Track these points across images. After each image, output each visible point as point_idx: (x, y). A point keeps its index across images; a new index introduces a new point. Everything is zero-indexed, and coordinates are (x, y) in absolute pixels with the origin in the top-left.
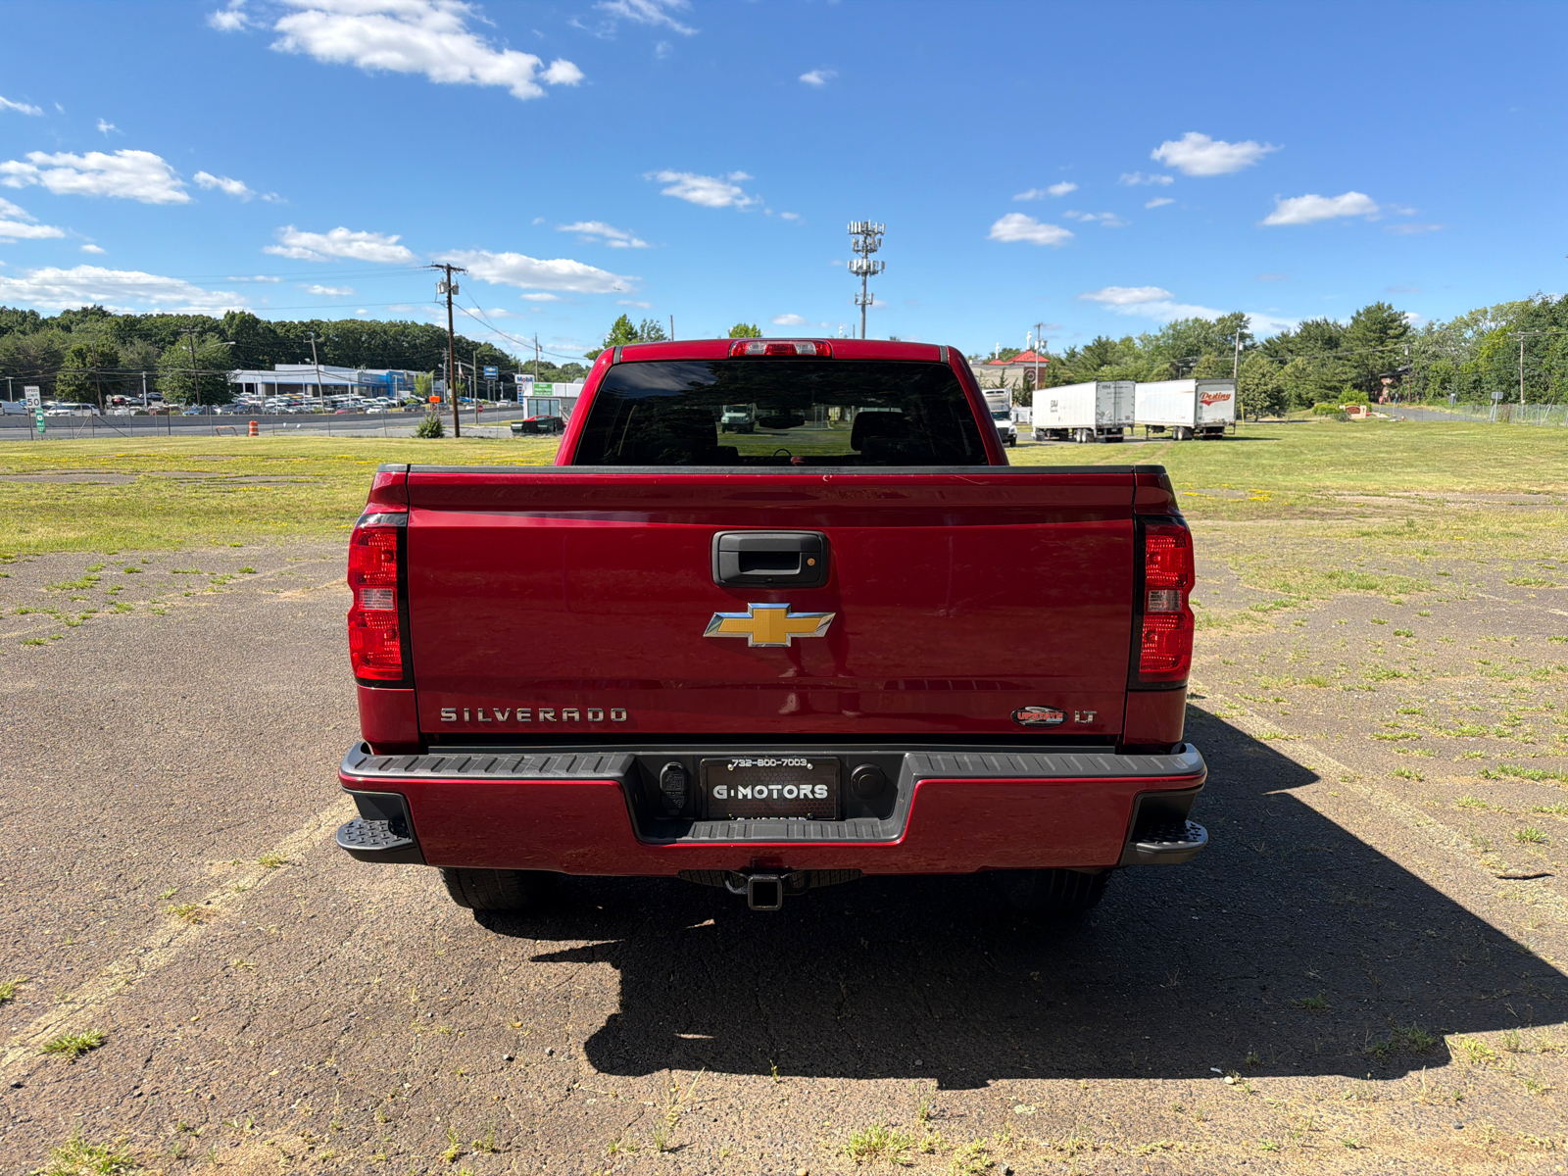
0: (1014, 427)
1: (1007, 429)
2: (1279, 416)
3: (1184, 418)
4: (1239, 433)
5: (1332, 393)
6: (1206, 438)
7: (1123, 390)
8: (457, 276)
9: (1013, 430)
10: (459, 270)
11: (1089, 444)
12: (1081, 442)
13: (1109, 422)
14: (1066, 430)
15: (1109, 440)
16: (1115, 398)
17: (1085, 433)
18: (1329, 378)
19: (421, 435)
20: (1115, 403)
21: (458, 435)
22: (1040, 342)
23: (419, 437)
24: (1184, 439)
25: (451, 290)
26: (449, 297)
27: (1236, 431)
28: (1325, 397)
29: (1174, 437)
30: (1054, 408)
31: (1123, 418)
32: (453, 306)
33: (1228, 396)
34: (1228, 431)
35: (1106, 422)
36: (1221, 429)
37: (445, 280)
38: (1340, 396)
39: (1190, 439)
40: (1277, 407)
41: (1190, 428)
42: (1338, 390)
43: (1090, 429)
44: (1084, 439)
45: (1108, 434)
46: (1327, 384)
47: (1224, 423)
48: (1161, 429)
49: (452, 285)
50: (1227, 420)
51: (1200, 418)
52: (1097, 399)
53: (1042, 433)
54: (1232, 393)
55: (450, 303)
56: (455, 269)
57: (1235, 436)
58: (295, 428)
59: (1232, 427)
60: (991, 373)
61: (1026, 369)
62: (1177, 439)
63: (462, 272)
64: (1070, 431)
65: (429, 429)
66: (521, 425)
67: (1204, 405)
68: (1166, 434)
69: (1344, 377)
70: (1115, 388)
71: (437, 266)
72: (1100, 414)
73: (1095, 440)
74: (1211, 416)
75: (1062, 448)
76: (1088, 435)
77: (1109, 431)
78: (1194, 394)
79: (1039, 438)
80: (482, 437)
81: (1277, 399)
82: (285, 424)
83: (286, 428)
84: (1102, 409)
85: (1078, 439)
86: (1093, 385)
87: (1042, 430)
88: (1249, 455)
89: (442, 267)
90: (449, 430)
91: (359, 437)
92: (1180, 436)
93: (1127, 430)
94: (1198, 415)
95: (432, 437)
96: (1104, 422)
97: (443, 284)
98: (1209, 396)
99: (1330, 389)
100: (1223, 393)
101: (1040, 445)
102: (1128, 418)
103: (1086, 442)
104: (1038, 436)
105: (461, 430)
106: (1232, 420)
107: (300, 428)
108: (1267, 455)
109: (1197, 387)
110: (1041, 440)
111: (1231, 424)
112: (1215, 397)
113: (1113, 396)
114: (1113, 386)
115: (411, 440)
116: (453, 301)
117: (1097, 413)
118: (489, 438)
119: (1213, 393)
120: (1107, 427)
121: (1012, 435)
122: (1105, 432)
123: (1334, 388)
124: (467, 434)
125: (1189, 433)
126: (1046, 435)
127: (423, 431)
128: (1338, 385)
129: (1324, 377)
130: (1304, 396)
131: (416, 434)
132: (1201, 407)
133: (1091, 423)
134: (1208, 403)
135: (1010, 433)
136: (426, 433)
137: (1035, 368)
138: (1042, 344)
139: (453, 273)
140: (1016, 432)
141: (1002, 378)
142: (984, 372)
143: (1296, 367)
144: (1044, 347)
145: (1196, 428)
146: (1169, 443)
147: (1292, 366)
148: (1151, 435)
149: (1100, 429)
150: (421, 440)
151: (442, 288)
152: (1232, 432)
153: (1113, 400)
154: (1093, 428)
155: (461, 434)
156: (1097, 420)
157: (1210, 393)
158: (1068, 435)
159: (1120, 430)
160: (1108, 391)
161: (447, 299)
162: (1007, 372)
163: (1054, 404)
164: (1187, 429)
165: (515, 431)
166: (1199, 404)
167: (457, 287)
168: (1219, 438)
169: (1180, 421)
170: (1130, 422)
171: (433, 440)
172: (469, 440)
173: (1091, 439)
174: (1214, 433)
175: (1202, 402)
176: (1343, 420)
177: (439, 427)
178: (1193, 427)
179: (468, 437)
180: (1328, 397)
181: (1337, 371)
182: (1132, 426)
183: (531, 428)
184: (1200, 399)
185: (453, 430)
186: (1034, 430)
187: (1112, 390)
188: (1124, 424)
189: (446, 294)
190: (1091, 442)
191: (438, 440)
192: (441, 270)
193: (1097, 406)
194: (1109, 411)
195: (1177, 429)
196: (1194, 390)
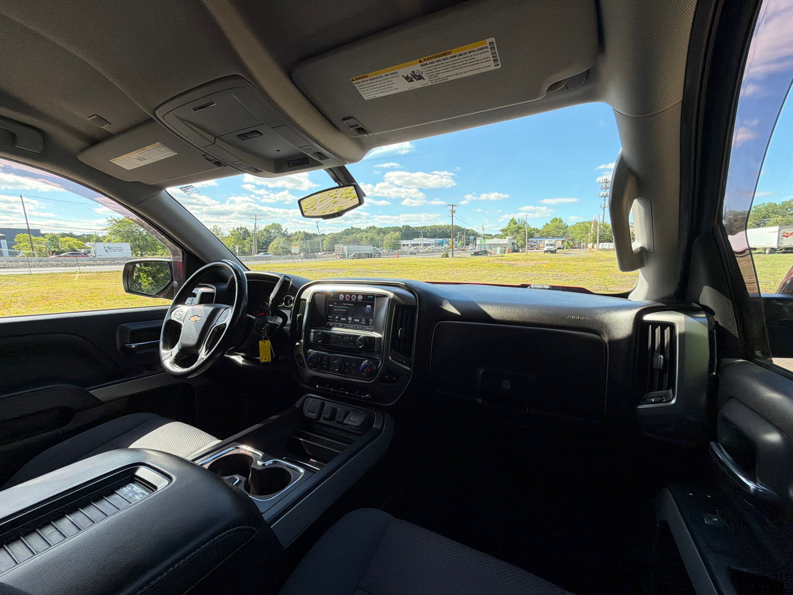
3: (770, 244)
6: (783, 253)
19: (442, 257)
21: (453, 257)
24: (770, 253)
25: (453, 212)
26: (452, 214)
29: (763, 252)
39: (775, 253)
41: (774, 248)
48: (755, 249)
49: (454, 210)
51: (781, 244)
55: (452, 216)
56: (455, 205)
62: (765, 253)
63: (457, 206)
65: (444, 255)
66: (474, 253)
67: (785, 238)
68: (758, 251)
71: (449, 205)
74: (789, 242)
78: (777, 233)
80: (460, 257)
89: (451, 205)
90: (450, 255)
92: (767, 252)
95: (445, 257)
97: (451, 210)
98: (787, 233)
109: (779, 230)
115: (439, 258)
118: (462, 257)
119: (790, 232)
124: (455, 256)
125: (773, 250)
132: (782, 239)
134: (787, 237)
139: (454, 207)
145: (778, 248)
146: (761, 255)
151: (450, 212)
165: (472, 255)
166: (781, 237)
169: (767, 245)
172: (456, 258)
175: (783, 236)
177: (447, 254)
178: (776, 248)
183: (476, 254)
184: (781, 235)
191: (447, 258)
195: (765, 249)
196: (778, 230)
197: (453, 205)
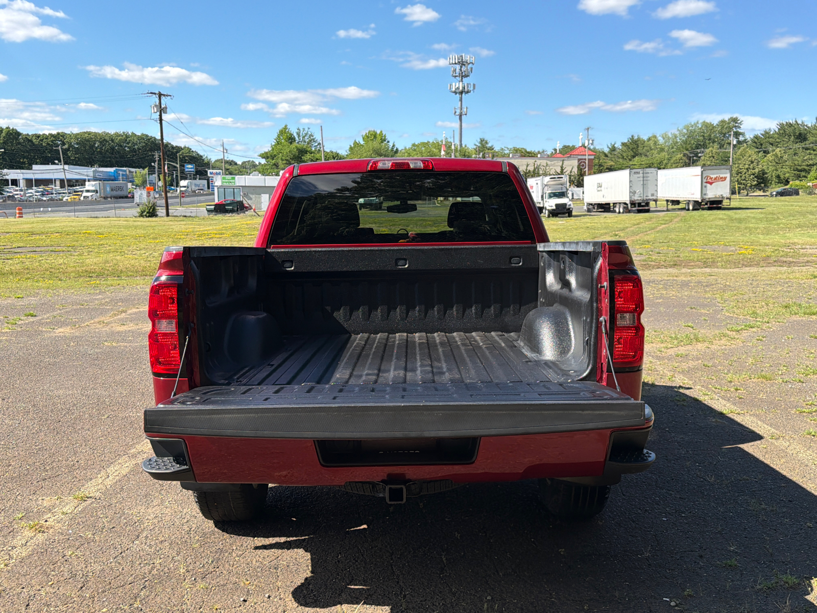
0: (570, 203)
1: (565, 204)
2: (764, 192)
3: (693, 194)
4: (734, 204)
5: (803, 174)
6: (710, 209)
7: (649, 175)
8: (166, 100)
9: (570, 205)
10: (167, 96)
11: (625, 214)
12: (619, 212)
13: (639, 198)
14: (609, 204)
15: (639, 211)
16: (643, 180)
17: (622, 206)
18: (800, 163)
19: (141, 215)
20: (643, 185)
21: (168, 215)
22: (589, 140)
23: (139, 217)
24: (693, 210)
25: (162, 110)
26: (161, 116)
27: (732, 203)
28: (798, 177)
29: (687, 208)
30: (599, 189)
31: (650, 195)
32: (163, 121)
33: (725, 178)
34: (725, 203)
35: (637, 198)
36: (720, 202)
37: (157, 104)
38: (809, 176)
39: (698, 210)
40: (763, 185)
41: (698, 201)
42: (808, 172)
43: (625, 204)
44: (621, 211)
45: (639, 207)
46: (799, 168)
47: (723, 197)
48: (678, 202)
49: (163, 106)
50: (724, 196)
51: (705, 194)
52: (630, 181)
53: (591, 207)
54: (728, 176)
55: (161, 120)
56: (164, 95)
57: (731, 206)
58: (48, 211)
59: (728, 201)
60: (554, 164)
61: (579, 160)
62: (688, 210)
63: (169, 97)
64: (612, 205)
65: (147, 211)
66: (213, 207)
67: (708, 185)
68: (681, 206)
69: (811, 162)
70: (643, 173)
71: (151, 93)
72: (632, 193)
73: (629, 212)
74: (713, 192)
75: (605, 217)
76: (624, 208)
77: (640, 205)
78: (700, 177)
79: (589, 210)
80: (185, 216)
81: (763, 178)
82: (42, 209)
83: (43, 211)
84: (634, 188)
85: (617, 211)
86: (627, 172)
87: (591, 204)
88: (740, 221)
89: (155, 94)
90: (161, 211)
91: (96, 217)
92: (691, 208)
93: (652, 204)
94: (703, 193)
95: (149, 216)
96: (636, 198)
97: (156, 106)
98: (711, 178)
99: (801, 171)
100: (721, 176)
101: (590, 215)
102: (653, 195)
103: (623, 213)
104: (588, 209)
105: (170, 211)
106: (729, 196)
107: (51, 211)
108: (753, 221)
109: (702, 172)
110: (590, 212)
111: (727, 198)
112: (715, 179)
113: (642, 179)
114: (641, 172)
115: (134, 219)
116: (163, 118)
117: (630, 192)
118: (190, 217)
119: (714, 176)
120: (638, 202)
121: (569, 209)
122: (637, 205)
123: (804, 170)
124: (175, 214)
125: (698, 206)
126: (594, 208)
127: (143, 212)
128: (806, 168)
129: (796, 162)
130: (782, 177)
131: (138, 215)
132: (705, 186)
133: (626, 199)
134: (711, 183)
135: (567, 207)
136: (145, 214)
137: (585, 159)
138: (591, 142)
139: (163, 98)
140: (572, 206)
141: (562, 167)
142: (549, 163)
143: (776, 156)
144: (592, 144)
145: (702, 201)
146: (683, 213)
147: (773, 155)
148: (670, 207)
149: (633, 204)
150: (141, 219)
151: (155, 109)
152: (729, 204)
153: (642, 183)
154: (628, 202)
155: (170, 214)
156: (630, 197)
157: (712, 176)
158: (610, 208)
159: (647, 204)
160: (638, 175)
161: (159, 117)
162: (566, 163)
163: (600, 186)
164: (696, 202)
165: (209, 211)
166: (704, 184)
167: (166, 108)
168: (719, 208)
169: (691, 196)
170: (654, 198)
171: (150, 219)
172: (176, 218)
173: (627, 210)
174: (715, 205)
175: (706, 182)
176: (810, 193)
177: (154, 209)
178: (700, 201)
179: (175, 216)
180: (800, 177)
181: (805, 158)
182: (656, 201)
183: (220, 209)
184: (704, 181)
185: (164, 211)
186: (586, 204)
187: (641, 175)
188: (650, 200)
189: (158, 113)
190: (626, 212)
191: (154, 219)
192: (154, 96)
193: (630, 187)
194: (639, 190)
195: (688, 202)
196: (700, 174)
197: (160, 95)
